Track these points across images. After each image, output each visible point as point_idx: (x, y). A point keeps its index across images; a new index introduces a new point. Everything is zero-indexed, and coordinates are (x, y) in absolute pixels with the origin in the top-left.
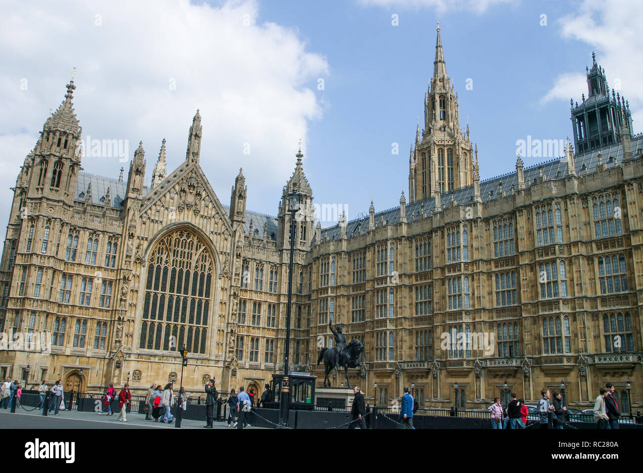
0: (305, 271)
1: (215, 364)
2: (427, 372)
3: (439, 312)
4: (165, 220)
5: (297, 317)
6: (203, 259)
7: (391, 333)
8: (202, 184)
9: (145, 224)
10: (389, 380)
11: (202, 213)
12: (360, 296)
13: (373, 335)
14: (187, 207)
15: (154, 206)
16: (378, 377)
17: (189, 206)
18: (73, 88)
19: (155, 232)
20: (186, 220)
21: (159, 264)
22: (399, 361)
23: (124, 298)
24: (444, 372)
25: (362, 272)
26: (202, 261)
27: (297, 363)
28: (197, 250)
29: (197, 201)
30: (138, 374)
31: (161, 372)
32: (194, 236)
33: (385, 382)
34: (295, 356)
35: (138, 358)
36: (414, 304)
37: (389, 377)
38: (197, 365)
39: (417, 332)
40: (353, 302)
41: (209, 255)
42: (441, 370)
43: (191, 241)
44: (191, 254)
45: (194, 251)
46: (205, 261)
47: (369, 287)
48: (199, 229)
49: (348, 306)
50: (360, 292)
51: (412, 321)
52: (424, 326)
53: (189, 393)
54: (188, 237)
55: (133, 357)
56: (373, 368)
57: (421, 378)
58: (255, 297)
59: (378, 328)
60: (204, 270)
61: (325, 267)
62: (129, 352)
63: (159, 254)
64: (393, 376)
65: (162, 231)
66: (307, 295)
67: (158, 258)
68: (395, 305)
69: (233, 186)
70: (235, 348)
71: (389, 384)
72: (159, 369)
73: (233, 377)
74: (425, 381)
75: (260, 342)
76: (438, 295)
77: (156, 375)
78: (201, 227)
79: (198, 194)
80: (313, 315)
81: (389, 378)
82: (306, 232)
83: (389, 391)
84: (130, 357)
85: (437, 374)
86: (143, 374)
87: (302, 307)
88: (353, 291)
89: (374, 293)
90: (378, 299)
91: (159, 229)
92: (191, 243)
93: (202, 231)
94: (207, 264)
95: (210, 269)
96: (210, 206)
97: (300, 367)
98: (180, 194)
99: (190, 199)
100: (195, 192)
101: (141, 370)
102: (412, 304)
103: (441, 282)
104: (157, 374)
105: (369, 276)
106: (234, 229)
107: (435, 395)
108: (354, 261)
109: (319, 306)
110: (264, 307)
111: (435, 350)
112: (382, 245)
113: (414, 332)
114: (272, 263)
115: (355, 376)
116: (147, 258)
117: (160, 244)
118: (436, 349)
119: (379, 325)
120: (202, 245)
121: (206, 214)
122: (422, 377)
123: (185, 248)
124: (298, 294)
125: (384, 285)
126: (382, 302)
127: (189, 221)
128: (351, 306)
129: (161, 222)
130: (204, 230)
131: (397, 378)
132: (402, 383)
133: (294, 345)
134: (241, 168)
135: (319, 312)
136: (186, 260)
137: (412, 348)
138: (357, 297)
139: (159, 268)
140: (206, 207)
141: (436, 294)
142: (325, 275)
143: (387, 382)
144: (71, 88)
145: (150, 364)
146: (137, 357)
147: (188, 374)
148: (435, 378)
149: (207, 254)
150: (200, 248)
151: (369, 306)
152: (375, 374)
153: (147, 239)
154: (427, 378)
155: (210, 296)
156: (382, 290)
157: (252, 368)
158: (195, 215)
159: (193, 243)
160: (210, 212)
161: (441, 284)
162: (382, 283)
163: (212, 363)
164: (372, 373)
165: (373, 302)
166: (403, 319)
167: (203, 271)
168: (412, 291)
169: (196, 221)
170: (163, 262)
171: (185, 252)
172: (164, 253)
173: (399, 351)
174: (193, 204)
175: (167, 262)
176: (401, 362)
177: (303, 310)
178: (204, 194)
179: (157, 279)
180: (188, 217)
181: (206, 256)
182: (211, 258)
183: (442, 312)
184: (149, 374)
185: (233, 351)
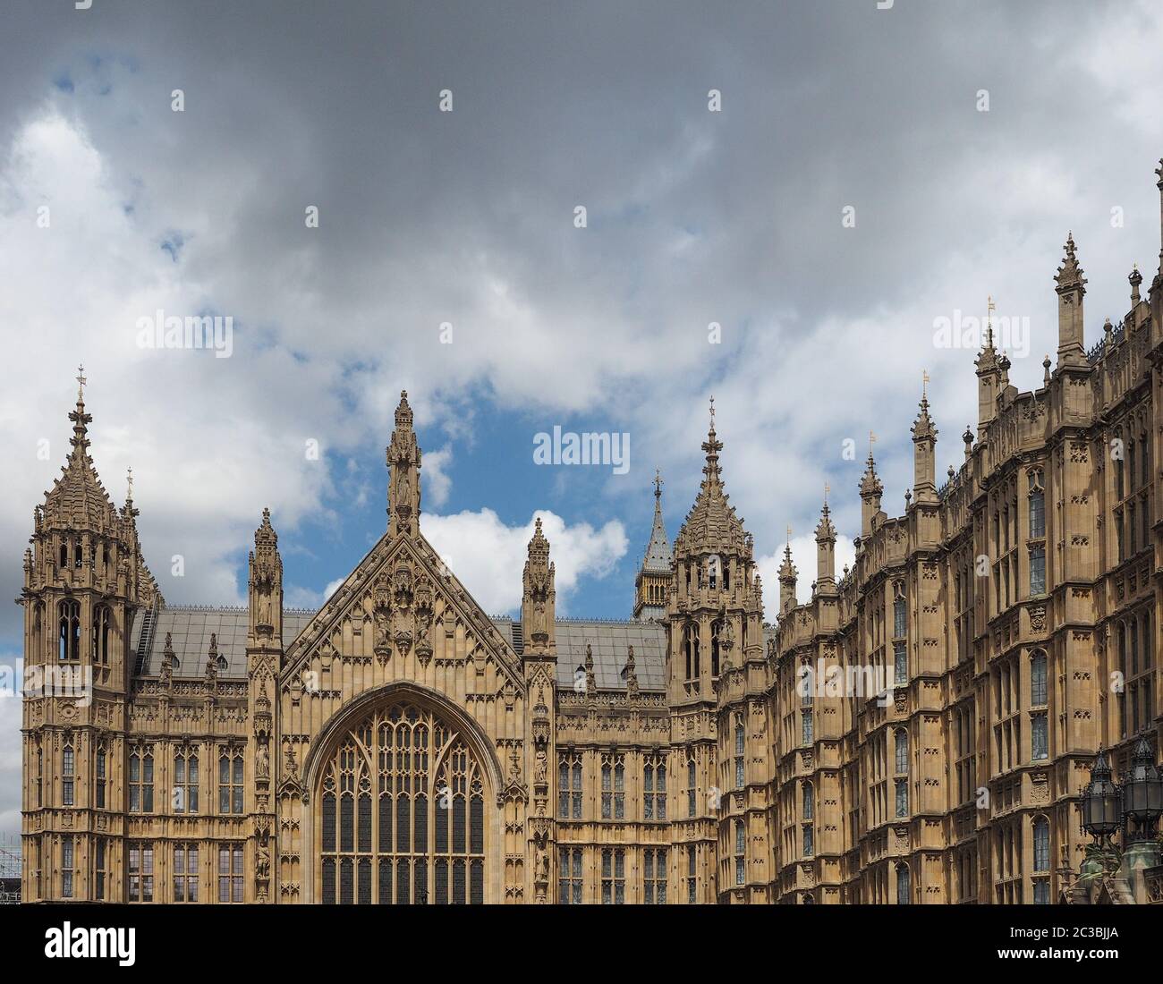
4: (347, 686)
6: (455, 762)
8: (430, 583)
9: (298, 704)
11: (438, 654)
14: (398, 645)
15: (316, 659)
17: (405, 643)
18: (88, 419)
19: (327, 717)
20: (399, 677)
21: (347, 791)
23: (263, 878)
26: (455, 768)
28: (438, 745)
29: (423, 628)
32: (426, 713)
36: (953, 768)
41: (470, 751)
43: (421, 725)
44: (425, 755)
45: (430, 749)
46: (463, 769)
48: (433, 693)
54: (412, 717)
58: (607, 838)
60: (463, 789)
63: (343, 766)
65: (340, 713)
67: (343, 777)
78: (440, 689)
79: (425, 610)
91: (335, 710)
92: (421, 730)
93: (444, 699)
94: (468, 774)
95: (476, 785)
96: (460, 632)
98: (376, 617)
99: (404, 624)
100: (413, 607)
106: (527, 676)
114: (647, 748)
116: (311, 781)
117: (343, 745)
120: (448, 730)
121: (450, 655)
123: (408, 745)
127: (409, 677)
129: (336, 694)
130: (450, 695)
136: (412, 772)
139: (347, 799)
140: (448, 636)
144: (81, 419)
149: (466, 751)
150: (446, 738)
153: (305, 739)
155: (484, 849)
158: (421, 661)
159: (426, 730)
160: (460, 648)
167: (459, 792)
169: (428, 678)
170: (356, 785)
171: (407, 755)
172: (356, 764)
174: (413, 635)
175: (364, 783)
178: (438, 607)
179: (347, 826)
180: (404, 669)
181: (463, 755)
182: (475, 760)
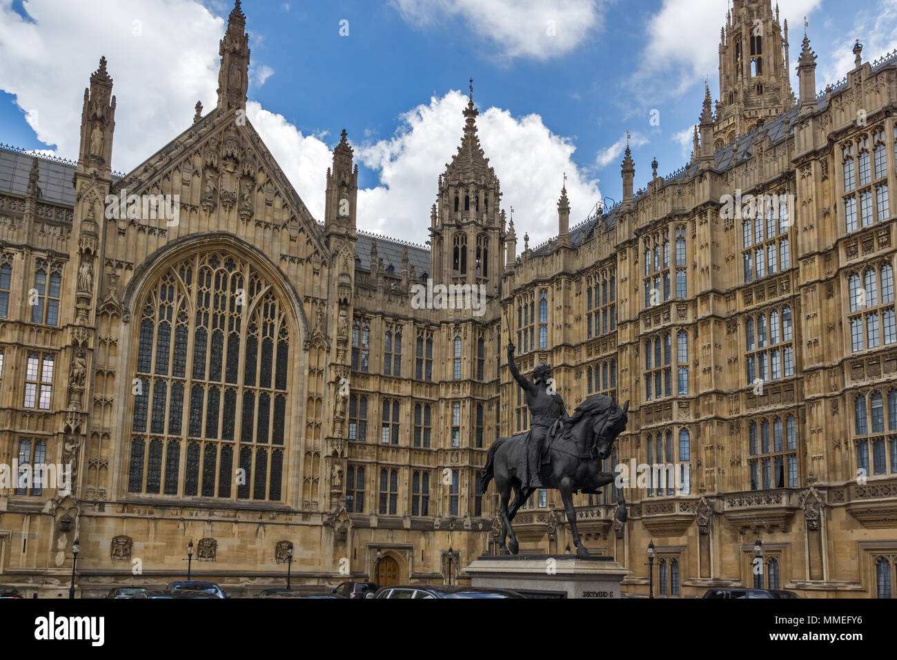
0: (487, 336)
1: (303, 520)
2: (789, 516)
3: (821, 364)
5: (475, 426)
6: (266, 310)
7: (684, 431)
8: (254, 157)
9: (124, 234)
10: (682, 540)
11: (258, 217)
12: (605, 366)
13: (639, 441)
14: (223, 202)
16: (653, 533)
17: (227, 201)
19: (152, 250)
20: (223, 228)
21: (165, 320)
22: (707, 494)
23: (77, 387)
24: (841, 515)
25: (609, 312)
26: (266, 316)
27: (478, 513)
28: (251, 293)
29: (246, 193)
30: (123, 547)
31: (180, 539)
32: (244, 264)
33: (670, 544)
34: (474, 501)
35: (123, 511)
36: (742, 359)
37: (681, 532)
38: (261, 524)
39: (752, 425)
40: (590, 379)
41: (280, 303)
42: (829, 508)
43: (237, 274)
45: (245, 295)
46: (272, 317)
47: (625, 336)
48: (252, 247)
49: (579, 388)
50: (605, 354)
51: (737, 399)
52: (772, 408)
53: (247, 579)
54: (230, 264)
55: (109, 510)
56: (640, 513)
57: (770, 532)
59: (651, 422)
60: (272, 334)
61: (526, 313)
62: (101, 500)
63: (163, 298)
64: (692, 531)
65: (165, 249)
66: (493, 382)
67: (162, 307)
68: (691, 369)
69: (329, 169)
70: (345, 488)
71: (679, 550)
72: (174, 532)
73: (339, 543)
74: (780, 538)
75: (400, 476)
76: (817, 322)
77: (167, 545)
78: (258, 246)
79: (249, 178)
80: (505, 416)
81: (682, 535)
82: (489, 260)
83: (682, 564)
84: (103, 511)
85: (819, 520)
86: (137, 545)
87: (485, 406)
88: (590, 355)
89: (638, 350)
90: (648, 358)
91: (160, 246)
92: (238, 278)
93: (263, 254)
94: (277, 322)
95: (283, 333)
96: (278, 203)
97: (484, 522)
98: (204, 174)
99: (229, 184)
100: (238, 173)
101: (130, 535)
102: (736, 359)
103: (824, 288)
104: (171, 545)
105: (624, 312)
107: (816, 572)
108: (589, 291)
109: (516, 397)
110: (406, 408)
111: (809, 461)
112: (656, 235)
113: (744, 424)
114: (421, 323)
115: (598, 534)
116: (132, 306)
117: (165, 278)
118: (813, 459)
119: (652, 417)
120: (263, 283)
121: (268, 219)
122: (772, 529)
123: (225, 289)
124: (476, 380)
125: (662, 324)
126: (658, 362)
127: (231, 231)
128: (585, 388)
129: (163, 232)
130: (266, 252)
131: (702, 534)
132: (717, 544)
133: (470, 479)
134: (344, 131)
135: (516, 406)
136: (227, 313)
137: (739, 462)
138: (597, 368)
139: (165, 327)
140: (267, 204)
141: (810, 322)
142: (526, 331)
143: (675, 544)
145: (152, 525)
146: (121, 509)
147: (242, 542)
148: (813, 529)
149: (276, 302)
150: (259, 289)
151: (628, 379)
152: (646, 526)
153: (129, 266)
154: (786, 531)
155: (287, 386)
156: (658, 337)
157: (383, 526)
158: (243, 219)
159: (242, 278)
160: (277, 216)
161: (823, 295)
162: (657, 322)
163: (298, 519)
164: (638, 527)
165: (634, 369)
166: (714, 397)
167: (268, 336)
168: (735, 330)
169: (247, 233)
170: (174, 317)
171: (224, 298)
172: (175, 297)
173: (707, 472)
174: (237, 196)
175: (183, 316)
176: (712, 497)
177: (486, 412)
178: (261, 178)
179: (162, 351)
180: (226, 222)
181: (273, 306)
182: (284, 310)
183: (827, 364)
184: (151, 543)
185: (341, 493)
